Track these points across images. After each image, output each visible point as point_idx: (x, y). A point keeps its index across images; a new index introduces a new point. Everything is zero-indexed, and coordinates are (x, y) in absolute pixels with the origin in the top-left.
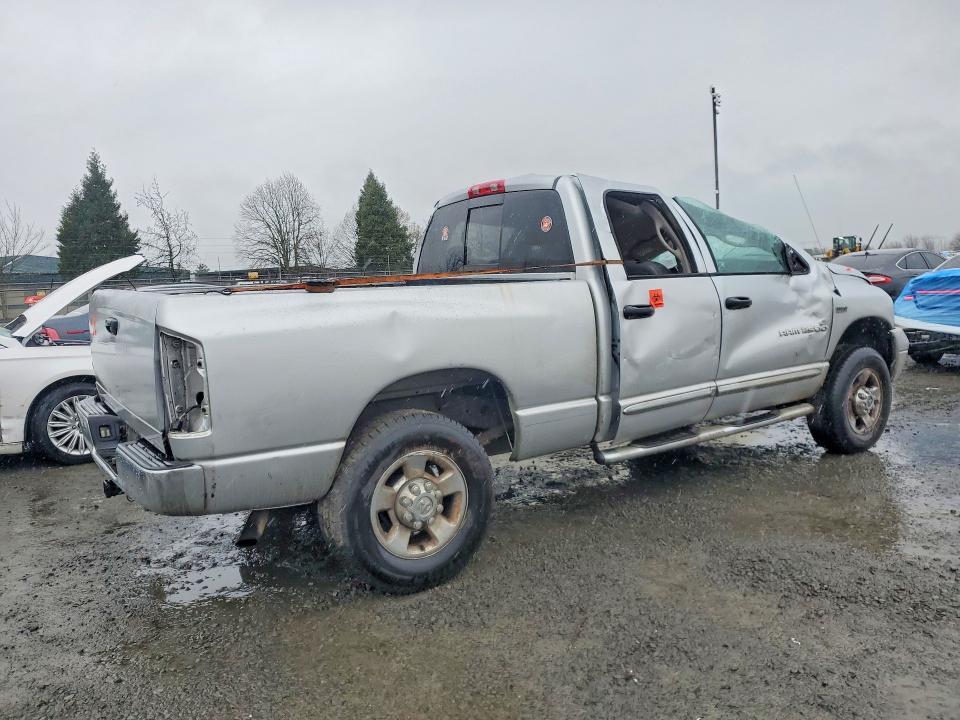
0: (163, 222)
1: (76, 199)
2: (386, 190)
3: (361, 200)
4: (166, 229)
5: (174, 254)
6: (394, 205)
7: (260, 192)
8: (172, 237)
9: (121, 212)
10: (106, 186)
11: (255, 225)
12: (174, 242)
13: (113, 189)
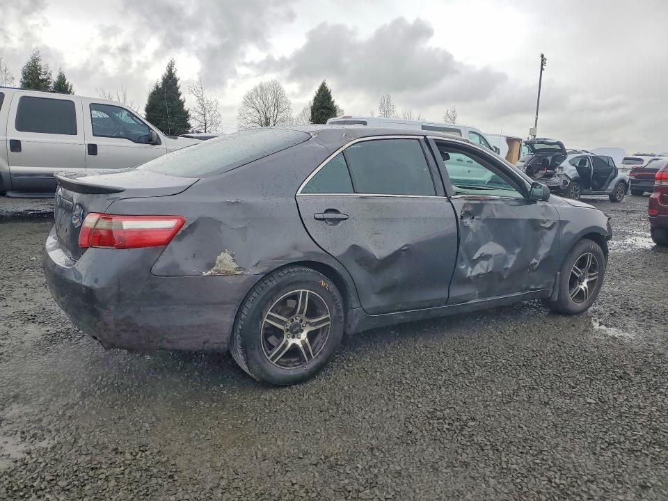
0: (202, 105)
1: (157, 87)
2: (332, 94)
3: (315, 99)
4: (204, 109)
5: (208, 125)
6: (335, 104)
7: (256, 90)
8: (208, 115)
9: (181, 98)
10: (175, 81)
11: (251, 110)
12: (208, 118)
13: (178, 83)
